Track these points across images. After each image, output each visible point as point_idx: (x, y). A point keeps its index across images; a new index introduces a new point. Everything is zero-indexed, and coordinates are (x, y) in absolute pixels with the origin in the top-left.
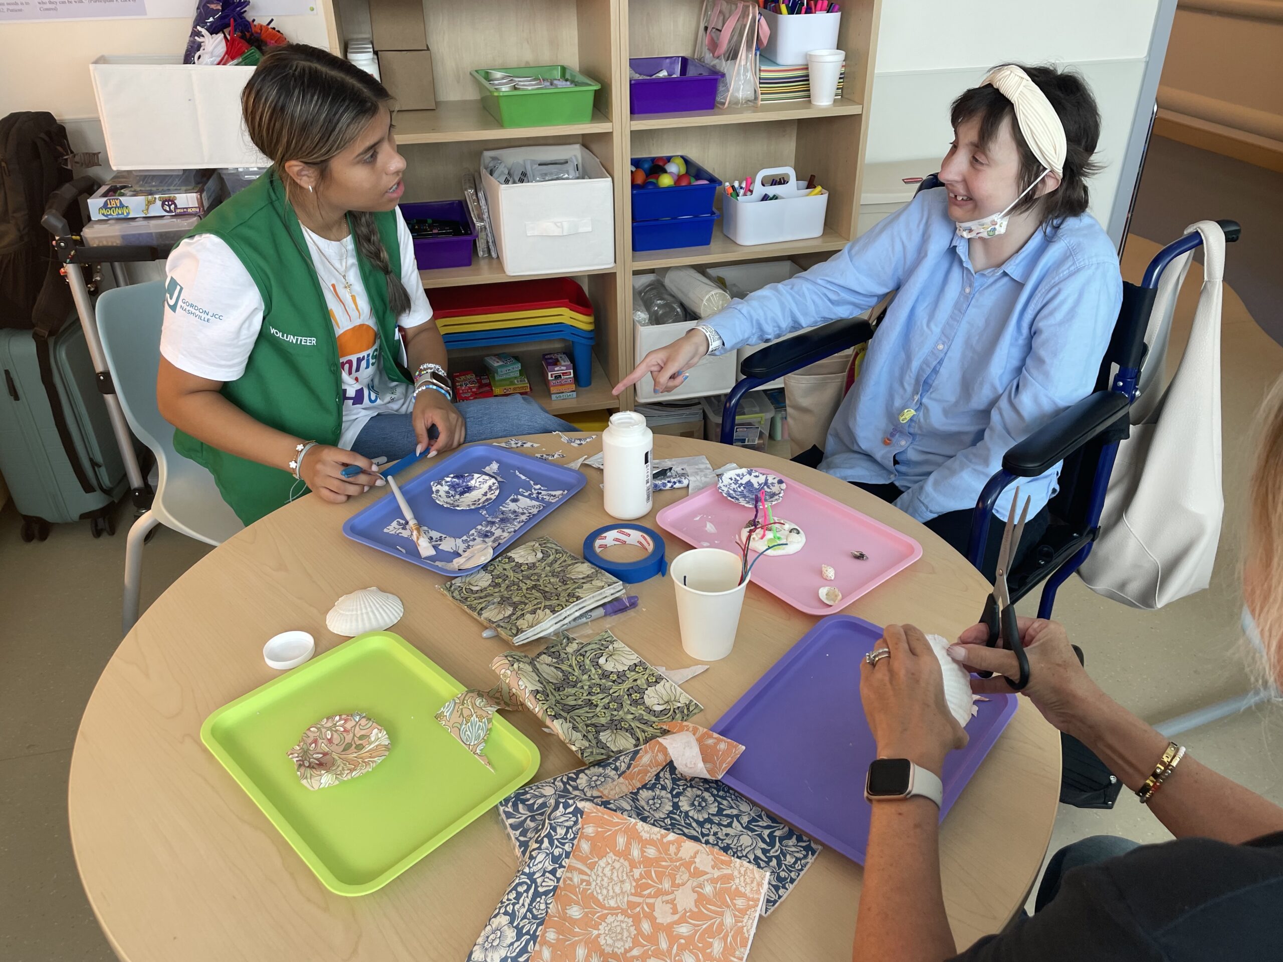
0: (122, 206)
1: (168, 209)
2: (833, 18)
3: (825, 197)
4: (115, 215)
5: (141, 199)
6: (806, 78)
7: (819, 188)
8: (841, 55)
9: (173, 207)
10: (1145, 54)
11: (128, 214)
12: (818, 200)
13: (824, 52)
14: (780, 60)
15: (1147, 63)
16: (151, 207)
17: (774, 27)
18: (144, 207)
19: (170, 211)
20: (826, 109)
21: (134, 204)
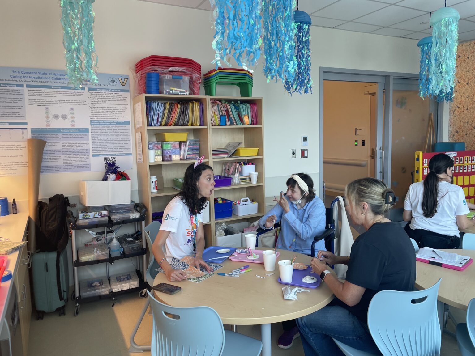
0: (88, 215)
1: (100, 215)
2: (254, 166)
3: (257, 204)
4: (86, 218)
5: (93, 213)
6: (250, 178)
7: (255, 202)
8: (257, 173)
9: (101, 215)
10: (319, 171)
11: (89, 217)
12: (255, 205)
13: (253, 173)
14: (243, 175)
15: (319, 174)
16: (96, 215)
17: (242, 168)
18: (94, 215)
19: (100, 216)
20: (255, 184)
21: (91, 214)
